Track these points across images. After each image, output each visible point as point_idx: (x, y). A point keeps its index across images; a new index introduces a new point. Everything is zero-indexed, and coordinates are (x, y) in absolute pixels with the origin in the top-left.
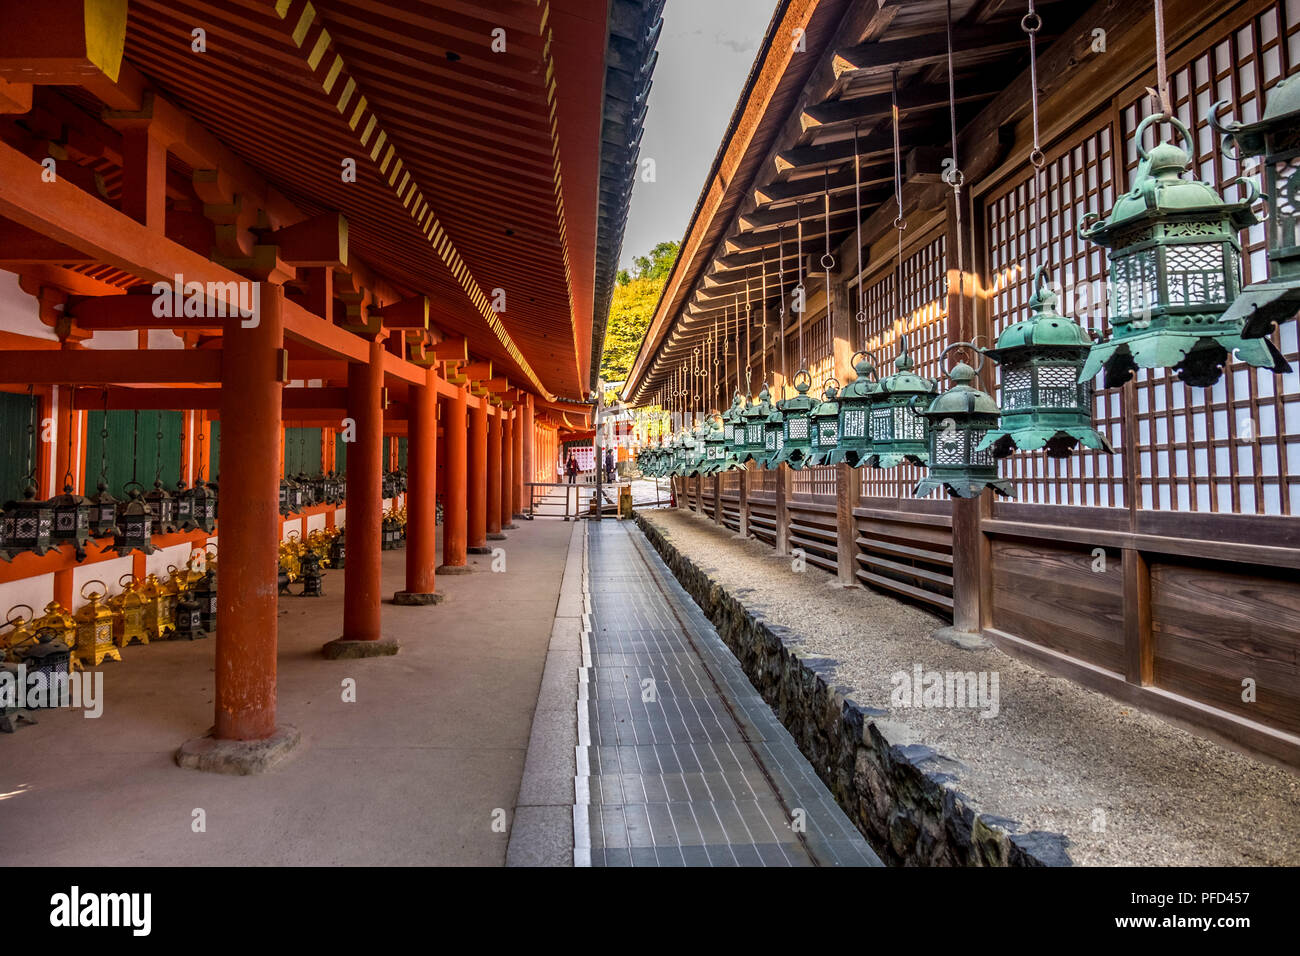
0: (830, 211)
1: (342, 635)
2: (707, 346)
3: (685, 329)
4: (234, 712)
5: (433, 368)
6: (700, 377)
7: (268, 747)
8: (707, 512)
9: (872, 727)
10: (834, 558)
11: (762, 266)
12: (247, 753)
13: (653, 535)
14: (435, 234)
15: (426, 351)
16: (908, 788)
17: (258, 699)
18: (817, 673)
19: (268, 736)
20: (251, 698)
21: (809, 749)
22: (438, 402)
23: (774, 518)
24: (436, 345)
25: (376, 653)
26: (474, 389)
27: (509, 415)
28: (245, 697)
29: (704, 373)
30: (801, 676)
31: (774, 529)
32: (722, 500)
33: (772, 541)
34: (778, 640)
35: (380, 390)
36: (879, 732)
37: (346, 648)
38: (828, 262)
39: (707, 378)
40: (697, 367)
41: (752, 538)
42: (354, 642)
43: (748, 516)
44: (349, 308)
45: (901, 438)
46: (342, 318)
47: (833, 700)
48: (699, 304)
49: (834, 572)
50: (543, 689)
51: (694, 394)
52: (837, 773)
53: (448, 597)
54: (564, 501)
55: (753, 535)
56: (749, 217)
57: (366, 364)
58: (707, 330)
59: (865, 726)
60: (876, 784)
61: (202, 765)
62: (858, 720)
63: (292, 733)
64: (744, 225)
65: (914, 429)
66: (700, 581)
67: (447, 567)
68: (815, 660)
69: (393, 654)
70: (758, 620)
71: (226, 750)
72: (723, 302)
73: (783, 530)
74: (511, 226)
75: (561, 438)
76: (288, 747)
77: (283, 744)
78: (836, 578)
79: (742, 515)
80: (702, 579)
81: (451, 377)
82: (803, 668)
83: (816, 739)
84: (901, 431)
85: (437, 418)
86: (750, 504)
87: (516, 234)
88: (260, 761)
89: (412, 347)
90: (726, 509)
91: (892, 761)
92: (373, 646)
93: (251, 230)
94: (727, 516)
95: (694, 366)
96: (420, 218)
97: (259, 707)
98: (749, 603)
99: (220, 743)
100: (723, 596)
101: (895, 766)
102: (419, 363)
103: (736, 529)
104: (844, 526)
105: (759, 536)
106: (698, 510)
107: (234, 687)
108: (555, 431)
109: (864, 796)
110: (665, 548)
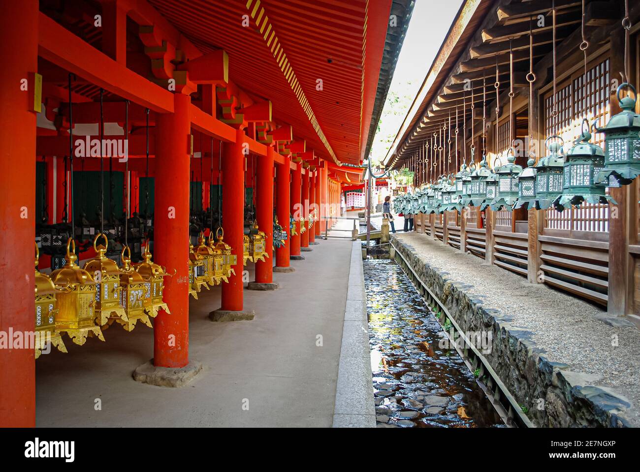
0: (533, 44)
1: (221, 307)
2: (442, 131)
3: (428, 121)
4: (165, 351)
5: (271, 146)
6: (438, 151)
7: (185, 372)
8: (438, 236)
9: (559, 375)
10: (525, 267)
11: (483, 80)
12: (173, 375)
13: (404, 250)
14: (283, 63)
15: (267, 134)
16: (583, 413)
18: (520, 340)
19: (185, 365)
21: (513, 386)
22: (274, 167)
23: (484, 241)
24: (272, 131)
25: (241, 318)
26: (294, 158)
27: (314, 174)
29: (440, 148)
30: (508, 341)
31: (484, 248)
32: (448, 229)
33: (483, 255)
34: (492, 318)
35: (242, 160)
36: (563, 377)
37: (224, 315)
38: (531, 77)
39: (442, 152)
40: (435, 144)
41: (469, 253)
42: (227, 311)
43: (466, 239)
44: (224, 108)
45: (575, 184)
46: (220, 115)
47: (531, 356)
48: (438, 105)
49: (525, 276)
50: (344, 344)
51: (433, 162)
52: (533, 402)
53: (281, 286)
55: (469, 252)
56: (477, 49)
57: (234, 143)
58: (443, 121)
59: (554, 374)
60: (561, 409)
61: (148, 381)
62: (549, 370)
63: (198, 365)
64: (473, 54)
65: (583, 179)
66: (437, 280)
67: (278, 268)
68: (518, 331)
69: (251, 320)
70: (478, 305)
71: (161, 372)
72: (454, 103)
73: (490, 249)
74: (331, 57)
75: (343, 188)
76: (197, 372)
77: (193, 371)
78: (527, 281)
79: (462, 239)
80: (438, 279)
81: (281, 150)
82: (510, 336)
83: (518, 379)
84: (575, 180)
85: (274, 176)
86: (467, 232)
87: (333, 62)
88: (181, 379)
89: (259, 133)
90: (451, 234)
91: (573, 396)
92: (239, 315)
93: (172, 62)
94: (451, 239)
95: (433, 144)
96: (276, 53)
97: (179, 348)
98: (470, 294)
99: (158, 369)
100: (453, 290)
101: (576, 399)
102: (263, 142)
103: (458, 247)
104: (532, 246)
105: (473, 252)
106: (432, 235)
108: (340, 184)
109: (552, 416)
110: (412, 258)
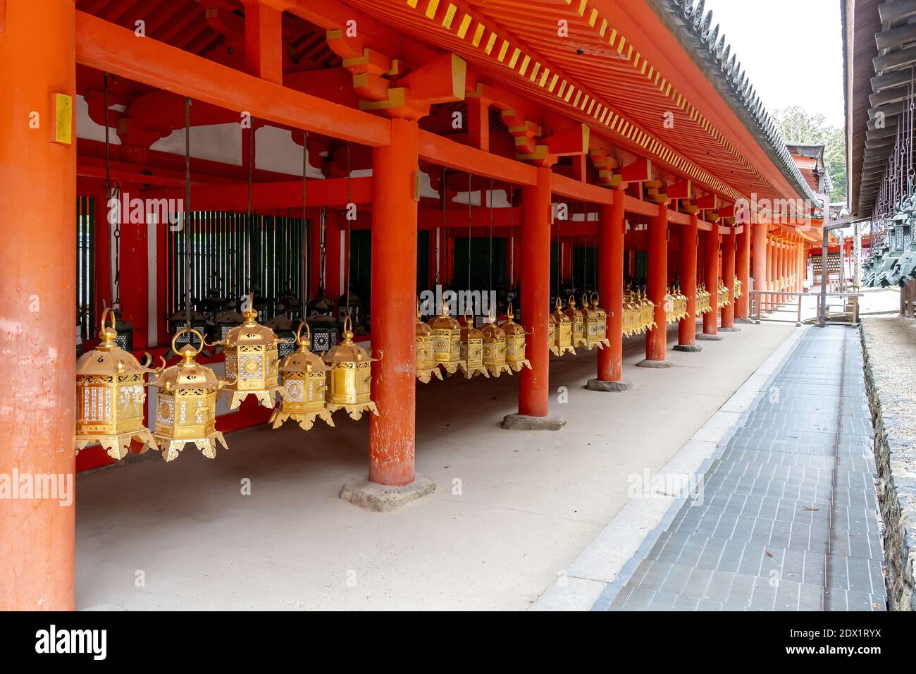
4: (379, 462)
5: (620, 189)
7: (400, 493)
12: (383, 495)
15: (614, 174)
17: (397, 454)
20: (391, 452)
28: (386, 451)
37: (519, 421)
42: (524, 417)
44: (517, 139)
54: (796, 308)
57: (533, 186)
69: (555, 430)
71: (370, 490)
76: (421, 495)
88: (391, 503)
89: (600, 172)
92: (538, 421)
97: (398, 460)
99: (370, 485)
107: (379, 442)
